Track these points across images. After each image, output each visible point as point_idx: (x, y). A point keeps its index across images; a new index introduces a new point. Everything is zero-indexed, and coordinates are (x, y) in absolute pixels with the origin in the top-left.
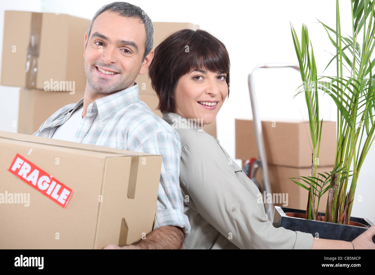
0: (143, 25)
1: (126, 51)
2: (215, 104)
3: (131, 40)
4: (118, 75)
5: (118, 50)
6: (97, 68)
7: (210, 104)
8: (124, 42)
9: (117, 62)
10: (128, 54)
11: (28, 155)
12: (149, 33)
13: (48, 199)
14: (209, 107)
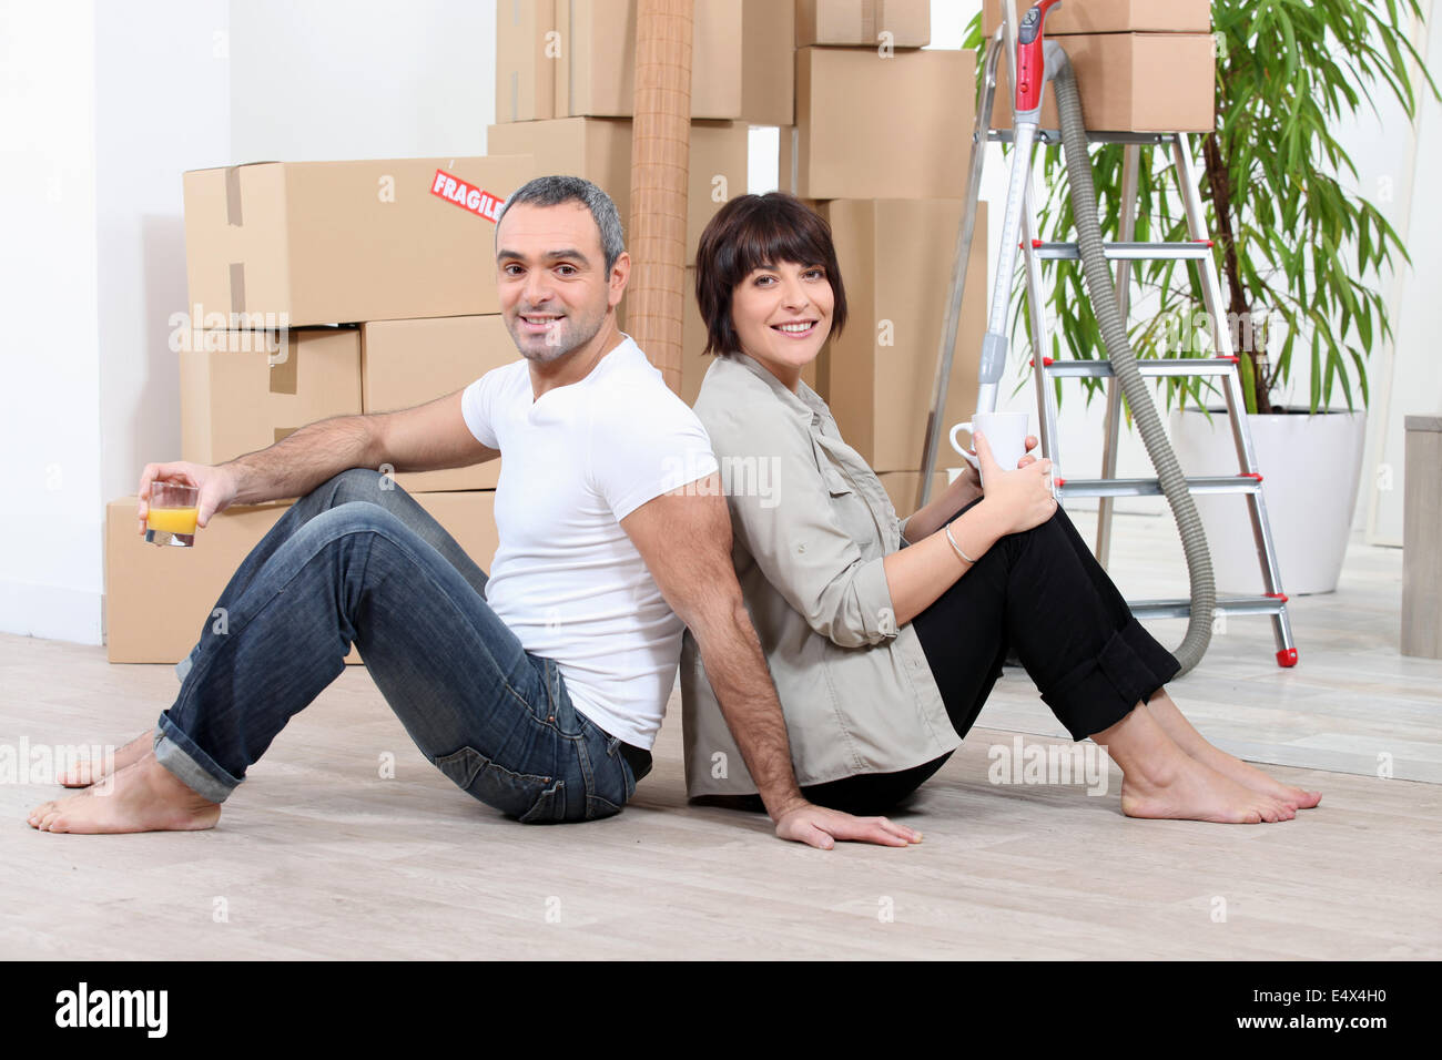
0: (587, 212)
1: (567, 271)
2: (808, 326)
3: (568, 247)
4: (563, 320)
5: (549, 273)
6: (525, 319)
7: (795, 328)
8: (554, 253)
9: (553, 297)
10: (571, 276)
11: (450, 169)
12: (602, 225)
13: (481, 219)
14: (795, 335)
